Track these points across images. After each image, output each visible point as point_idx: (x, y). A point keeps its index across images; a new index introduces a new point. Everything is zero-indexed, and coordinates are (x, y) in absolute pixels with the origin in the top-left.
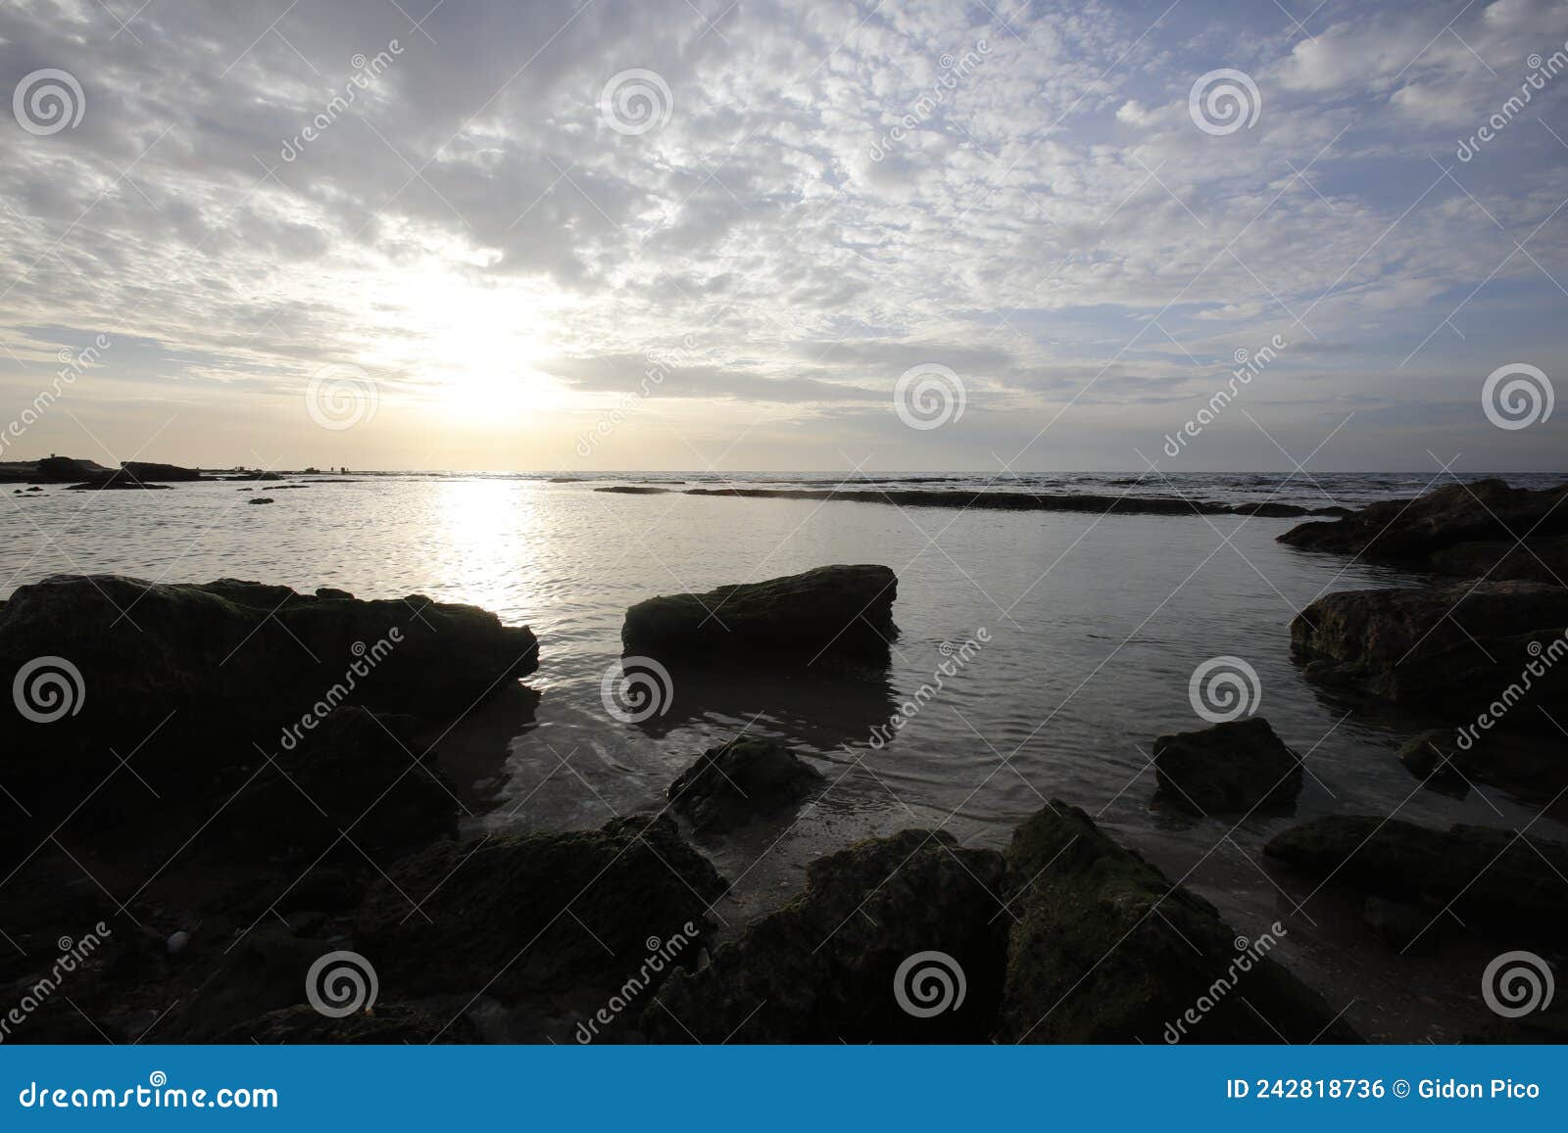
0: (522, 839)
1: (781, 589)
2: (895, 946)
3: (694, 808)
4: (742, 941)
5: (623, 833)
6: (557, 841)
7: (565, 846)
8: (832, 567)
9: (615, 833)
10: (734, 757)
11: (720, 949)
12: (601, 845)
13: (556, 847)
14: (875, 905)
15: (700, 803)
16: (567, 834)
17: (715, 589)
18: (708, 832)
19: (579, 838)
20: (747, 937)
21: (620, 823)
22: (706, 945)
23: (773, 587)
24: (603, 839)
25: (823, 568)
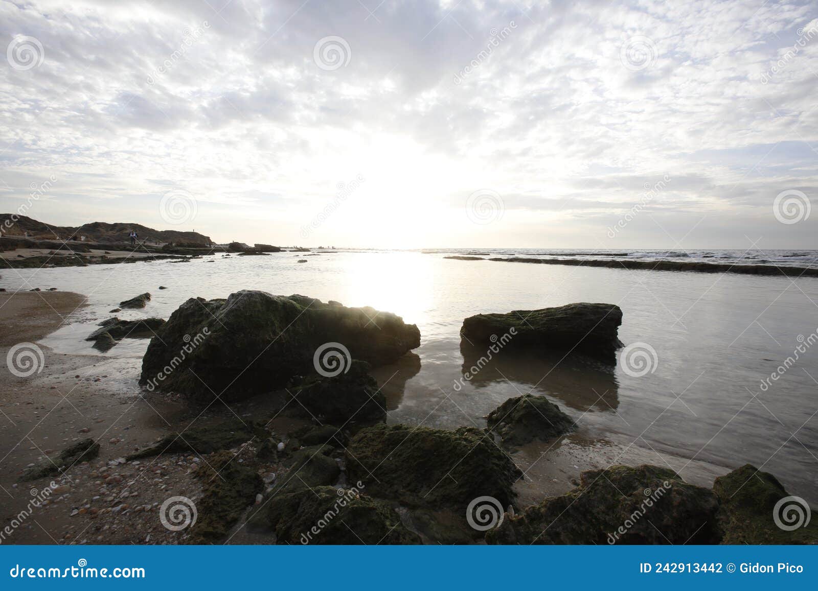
0: (418, 429)
1: (549, 313)
2: (642, 534)
3: (502, 429)
4: (542, 507)
5: (466, 435)
6: (435, 433)
7: (439, 436)
8: (581, 304)
9: (462, 434)
10: (525, 405)
11: (529, 509)
12: (456, 439)
13: (435, 436)
14: (627, 506)
15: (504, 427)
16: (439, 431)
17: (510, 312)
18: (510, 441)
19: (445, 433)
20: (545, 506)
21: (464, 430)
22: (512, 504)
23: (544, 313)
24: (458, 436)
25: (574, 304)
